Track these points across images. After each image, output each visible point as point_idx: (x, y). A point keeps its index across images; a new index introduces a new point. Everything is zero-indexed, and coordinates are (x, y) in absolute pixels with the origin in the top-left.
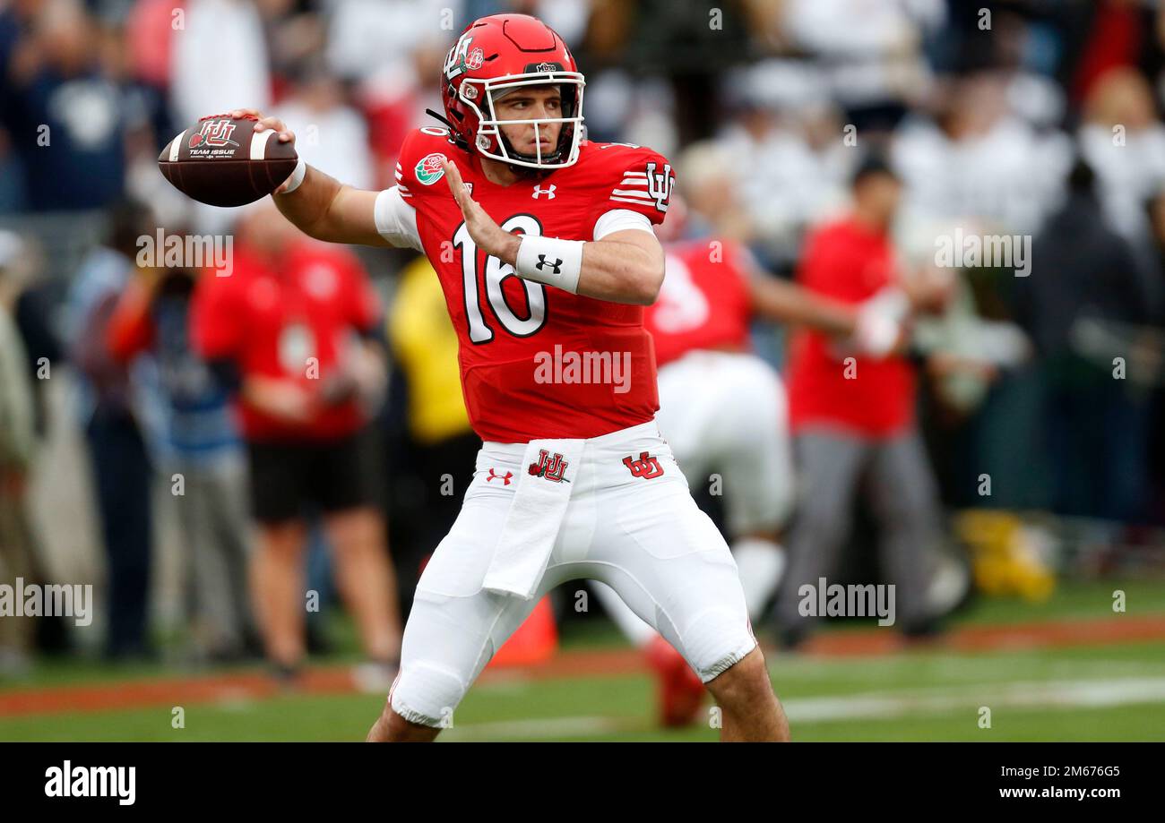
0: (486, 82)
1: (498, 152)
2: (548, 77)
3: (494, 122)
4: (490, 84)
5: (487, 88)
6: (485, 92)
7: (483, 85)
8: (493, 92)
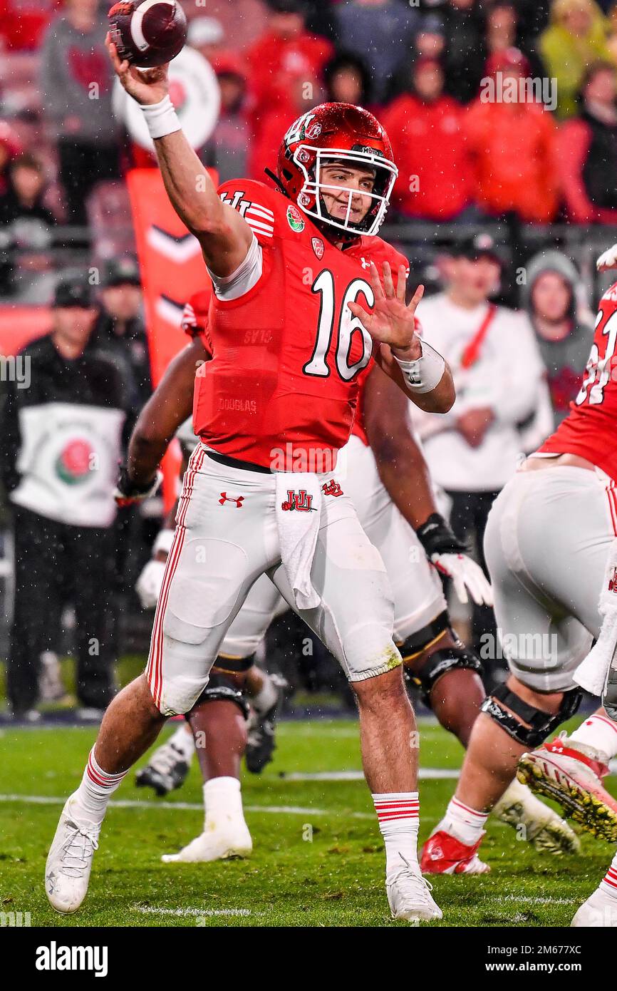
0: (319, 150)
1: (314, 209)
2: (370, 159)
3: (317, 184)
4: (322, 153)
5: (319, 155)
6: (316, 157)
7: (316, 152)
8: (323, 160)
